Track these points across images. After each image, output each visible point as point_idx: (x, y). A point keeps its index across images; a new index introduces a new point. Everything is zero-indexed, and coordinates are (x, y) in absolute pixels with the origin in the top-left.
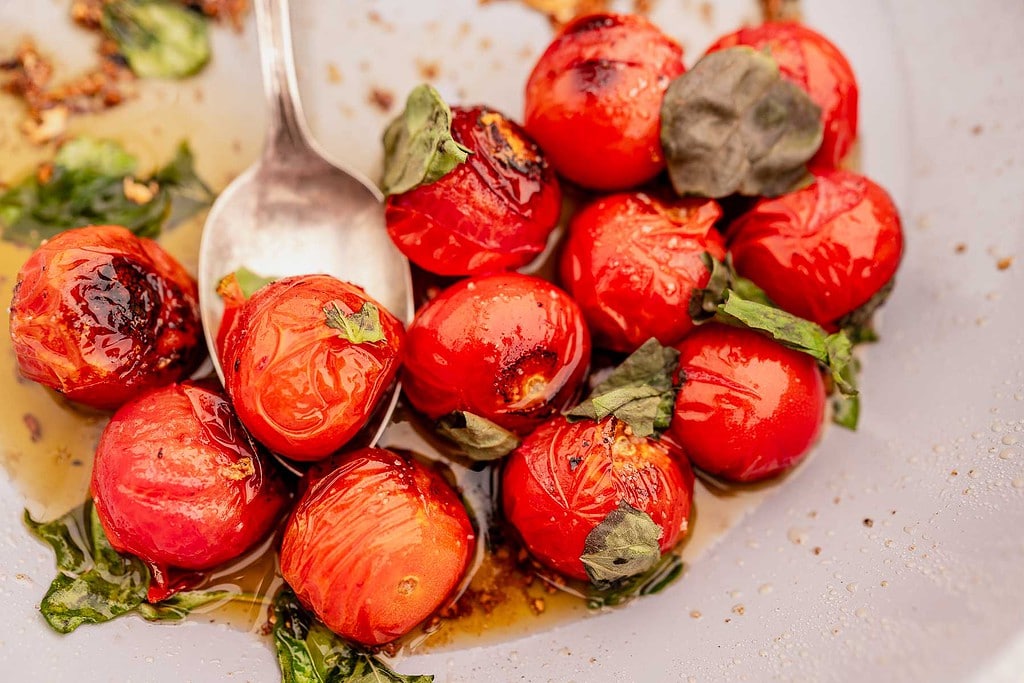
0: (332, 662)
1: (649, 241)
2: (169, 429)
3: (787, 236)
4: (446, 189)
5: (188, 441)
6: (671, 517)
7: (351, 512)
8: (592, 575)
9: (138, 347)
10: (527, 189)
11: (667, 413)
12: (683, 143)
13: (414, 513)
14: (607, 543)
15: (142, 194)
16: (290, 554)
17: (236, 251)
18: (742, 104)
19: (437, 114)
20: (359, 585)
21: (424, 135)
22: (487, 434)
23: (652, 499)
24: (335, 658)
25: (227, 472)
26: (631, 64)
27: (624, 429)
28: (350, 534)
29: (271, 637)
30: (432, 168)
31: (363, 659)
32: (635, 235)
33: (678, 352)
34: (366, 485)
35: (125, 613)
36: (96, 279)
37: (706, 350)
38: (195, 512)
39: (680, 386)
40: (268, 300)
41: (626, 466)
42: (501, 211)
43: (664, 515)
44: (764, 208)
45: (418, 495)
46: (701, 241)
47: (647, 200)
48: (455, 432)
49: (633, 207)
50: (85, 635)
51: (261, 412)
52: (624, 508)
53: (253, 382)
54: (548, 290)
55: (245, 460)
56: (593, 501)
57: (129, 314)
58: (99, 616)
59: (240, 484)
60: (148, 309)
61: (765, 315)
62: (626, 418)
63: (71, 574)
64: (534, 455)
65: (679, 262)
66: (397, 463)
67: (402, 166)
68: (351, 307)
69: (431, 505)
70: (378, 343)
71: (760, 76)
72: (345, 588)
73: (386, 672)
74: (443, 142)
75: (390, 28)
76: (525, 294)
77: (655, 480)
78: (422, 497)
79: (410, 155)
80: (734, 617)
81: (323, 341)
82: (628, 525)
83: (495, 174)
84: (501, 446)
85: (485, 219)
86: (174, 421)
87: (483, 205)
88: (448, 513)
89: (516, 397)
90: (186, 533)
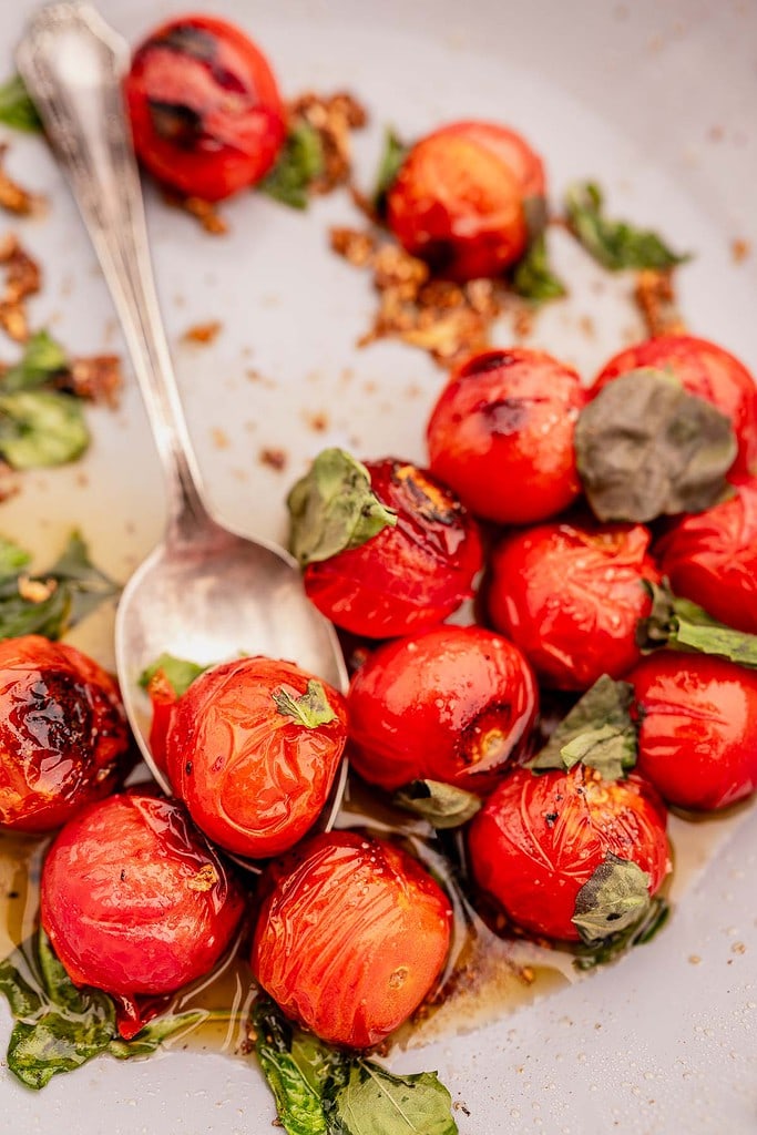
0: (324, 1072)
1: (586, 576)
2: (125, 847)
3: (719, 552)
4: (372, 552)
5: (147, 856)
6: (656, 862)
7: (332, 908)
8: (584, 935)
9: (79, 763)
10: (454, 539)
11: (631, 750)
12: (601, 471)
13: (396, 899)
14: (599, 900)
15: (39, 592)
16: (270, 963)
17: (150, 639)
18: (653, 425)
19: (355, 477)
20: (352, 987)
21: (342, 499)
22: (453, 801)
23: (636, 847)
24: (326, 1068)
25: (193, 884)
26: (538, 400)
27: (592, 774)
28: (336, 931)
29: (253, 1054)
30: (358, 532)
31: (356, 1065)
32: (571, 571)
33: (631, 686)
34: (341, 875)
35: (95, 1054)
36: (31, 700)
37: (662, 680)
38: (165, 933)
39: (641, 721)
40: (210, 693)
41: (603, 814)
42: (432, 566)
43: (650, 861)
44: (691, 525)
45: (394, 877)
46: (637, 568)
47: (572, 532)
48: (417, 803)
49: (561, 542)
50: (58, 1085)
51: (224, 816)
52: (611, 860)
53: (211, 784)
54: (491, 639)
55: (207, 867)
56: (577, 858)
57: (67, 731)
58: (70, 1063)
59: (206, 895)
60: (82, 721)
61: (719, 639)
62: (594, 763)
63: (30, 1021)
64: (505, 816)
65: (619, 592)
66: (365, 846)
67: (319, 531)
68: (298, 690)
69: (408, 886)
70: (331, 723)
71: (666, 395)
72: (339, 991)
73: (385, 1075)
74: (368, 507)
75: (270, 385)
76: (469, 648)
77: (635, 825)
78: (398, 879)
79: (327, 521)
80: (736, 957)
81: (278, 730)
82: (617, 878)
83: (420, 530)
84: (466, 810)
85: (417, 577)
86: (129, 837)
87: (412, 563)
88: (426, 891)
89: (476, 757)
90: (160, 958)
